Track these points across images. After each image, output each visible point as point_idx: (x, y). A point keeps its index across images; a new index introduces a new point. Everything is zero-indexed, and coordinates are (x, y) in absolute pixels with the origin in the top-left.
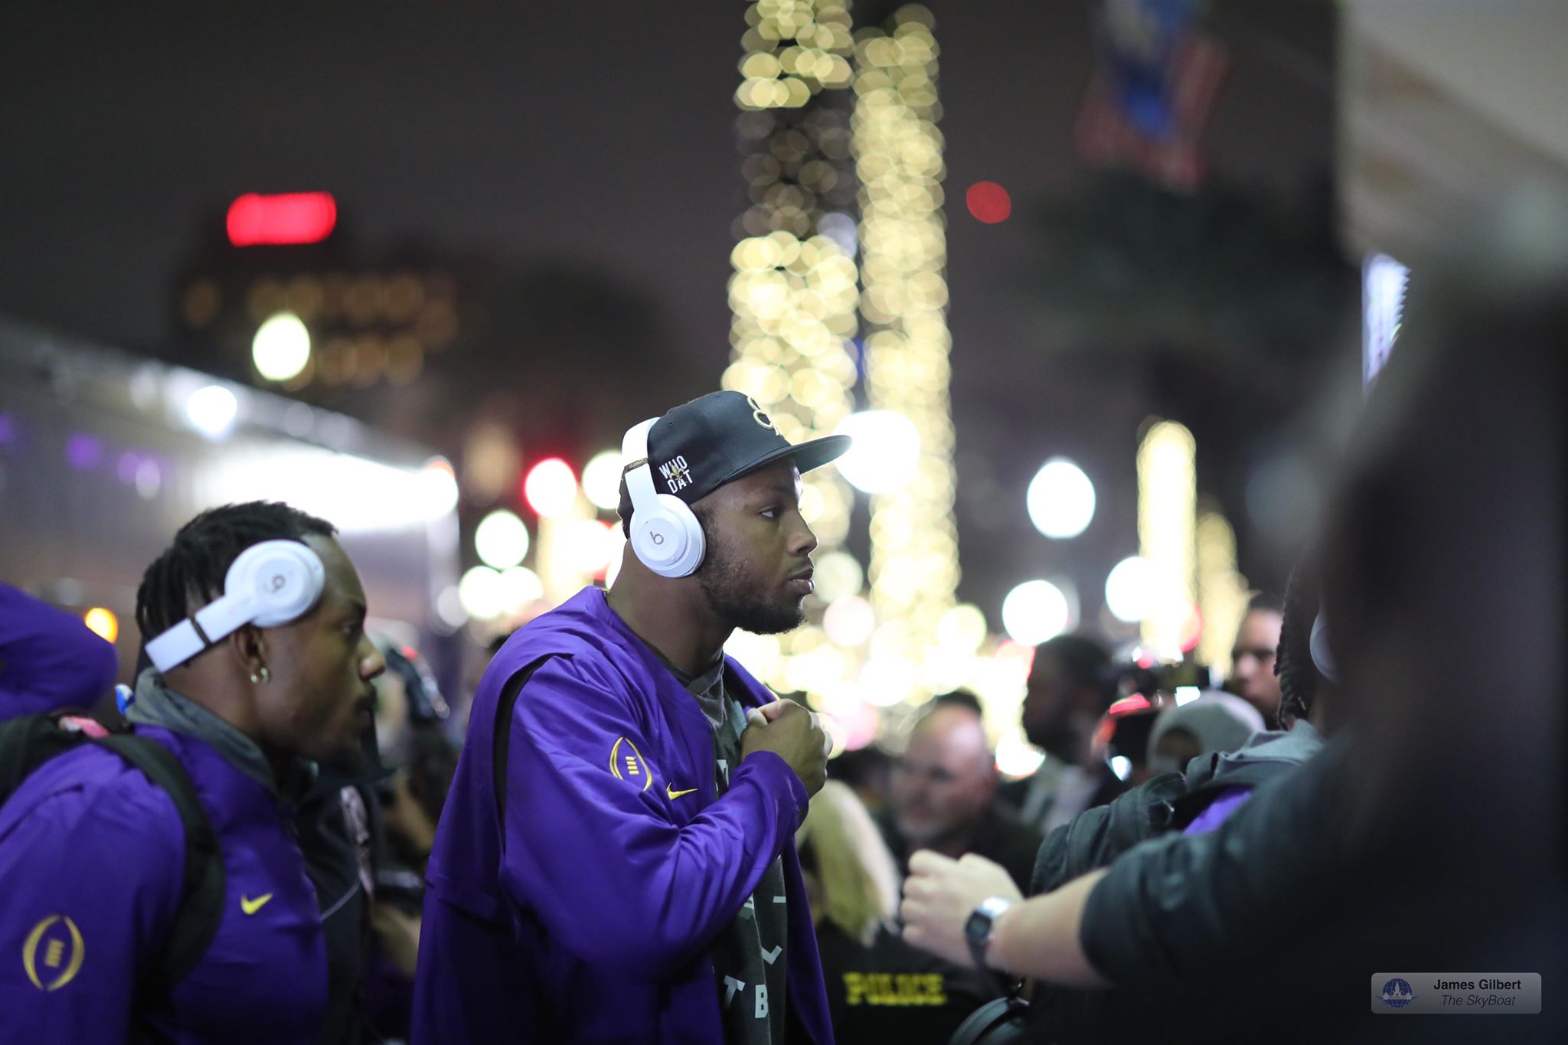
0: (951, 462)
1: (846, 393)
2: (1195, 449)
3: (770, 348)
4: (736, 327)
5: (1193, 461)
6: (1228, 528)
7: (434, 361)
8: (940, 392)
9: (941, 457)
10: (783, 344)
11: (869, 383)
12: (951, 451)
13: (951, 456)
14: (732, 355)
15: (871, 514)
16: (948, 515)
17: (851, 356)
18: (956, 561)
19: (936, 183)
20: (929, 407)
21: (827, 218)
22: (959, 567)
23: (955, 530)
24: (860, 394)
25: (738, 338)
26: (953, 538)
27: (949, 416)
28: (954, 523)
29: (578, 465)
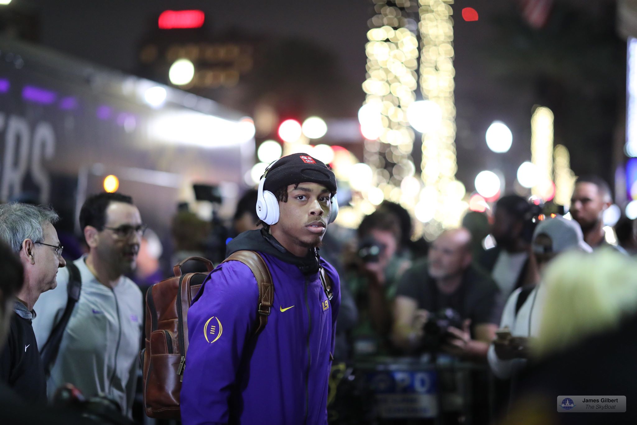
0: (454, 122)
1: (412, 93)
2: (553, 119)
3: (382, 73)
4: (368, 64)
5: (552, 123)
6: (566, 150)
7: (243, 78)
8: (450, 93)
9: (450, 119)
10: (387, 71)
11: (422, 88)
12: (454, 117)
13: (454, 120)
14: (367, 76)
15: (422, 143)
17: (415, 78)
18: (455, 163)
20: (445, 98)
22: (457, 166)
23: (455, 150)
24: (418, 93)
25: (370, 70)
26: (454, 153)
27: (453, 103)
28: (455, 147)
29: (301, 122)
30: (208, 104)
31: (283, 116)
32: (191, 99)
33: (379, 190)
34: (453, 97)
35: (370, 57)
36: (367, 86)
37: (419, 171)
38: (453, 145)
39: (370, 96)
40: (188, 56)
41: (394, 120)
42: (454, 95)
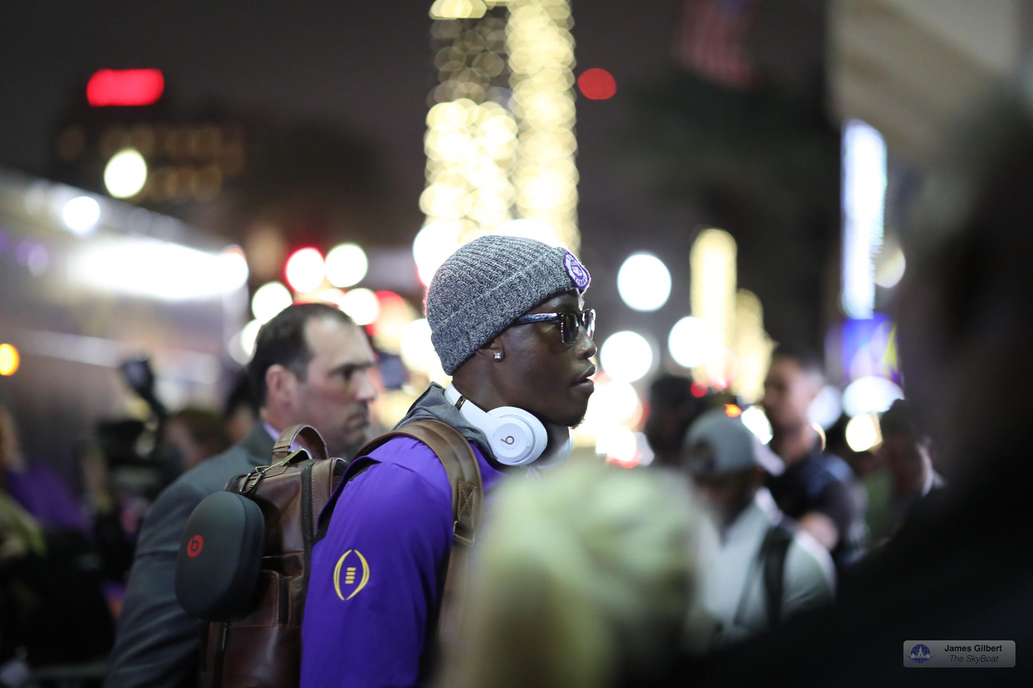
4: (429, 166)
5: (734, 255)
6: (756, 300)
7: (229, 184)
8: (571, 210)
14: (427, 183)
19: (570, 70)
20: (564, 220)
24: (514, 212)
25: (430, 174)
27: (576, 225)
29: (324, 252)
30: (170, 224)
31: (294, 243)
32: (144, 217)
34: (576, 218)
35: (430, 156)
36: (429, 200)
39: (433, 216)
40: (137, 146)
42: (577, 214)
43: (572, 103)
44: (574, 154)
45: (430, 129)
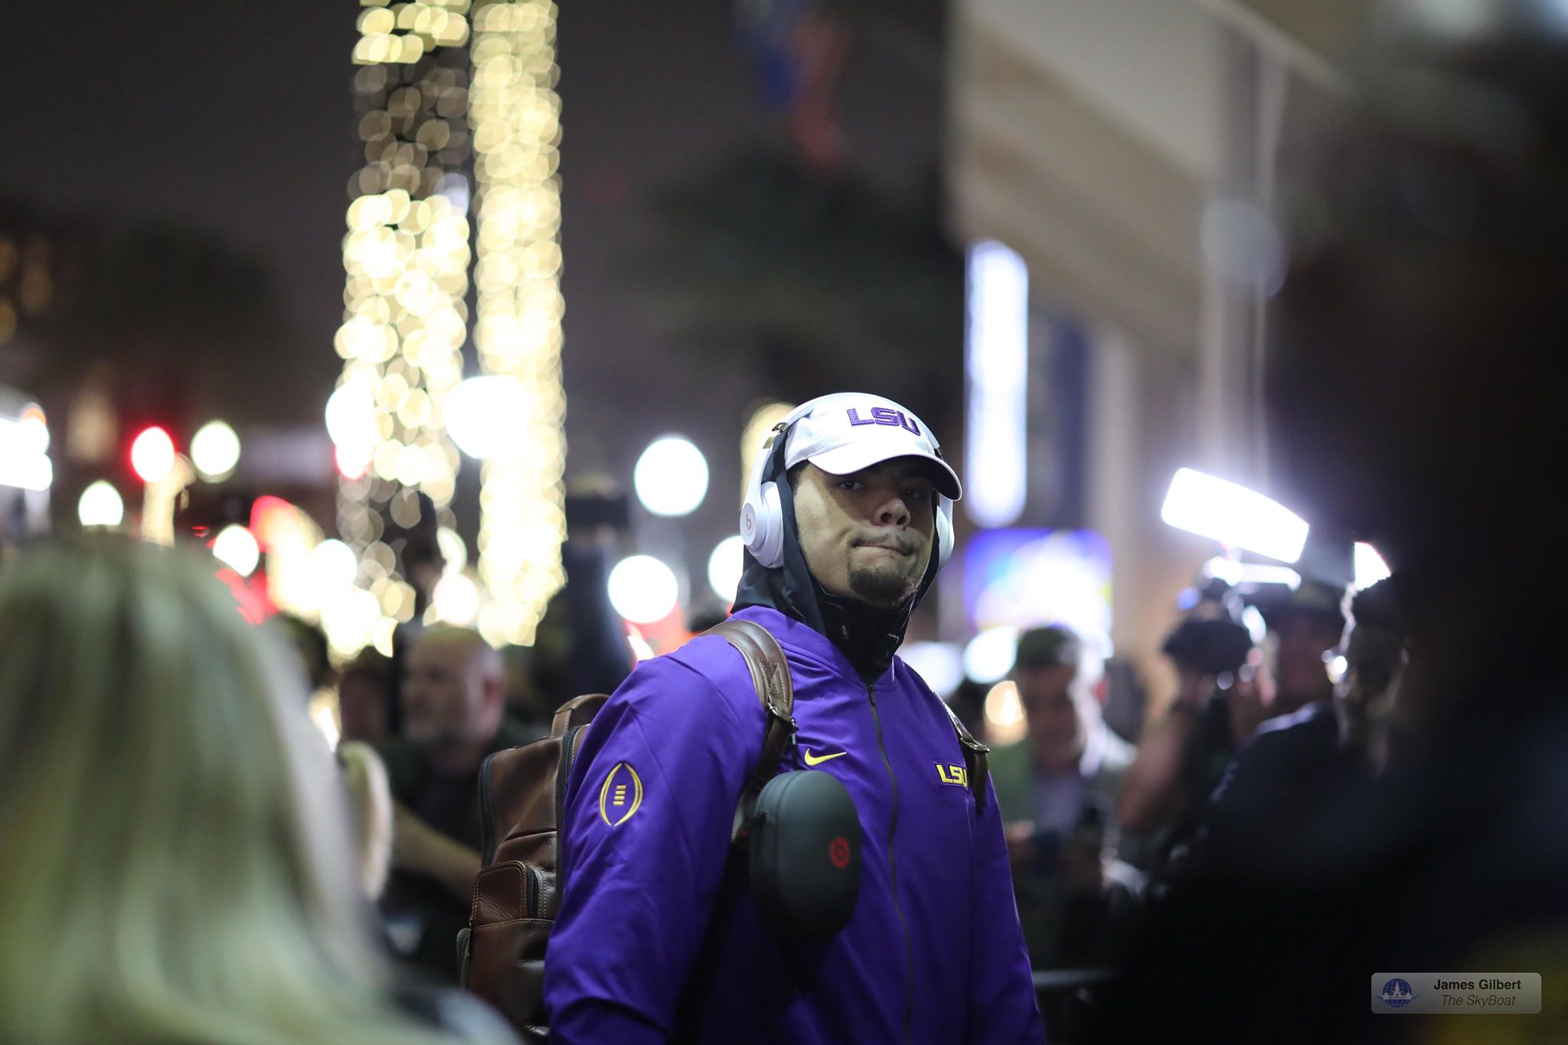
0: (561, 431)
1: (455, 353)
3: (381, 308)
4: (349, 286)
8: (552, 360)
9: (552, 425)
10: (394, 304)
11: (478, 345)
12: (561, 419)
13: (562, 424)
14: (345, 314)
15: (482, 483)
16: (557, 485)
19: (554, 148)
20: (540, 375)
21: (442, 179)
24: (470, 356)
25: (351, 299)
26: (561, 508)
27: (560, 382)
28: (562, 492)
33: (368, 597)
34: (560, 370)
35: (351, 271)
36: (347, 340)
37: (473, 556)
38: (558, 488)
39: (354, 364)
41: (410, 423)
42: (561, 363)
43: (556, 197)
44: (558, 272)
45: (352, 233)
